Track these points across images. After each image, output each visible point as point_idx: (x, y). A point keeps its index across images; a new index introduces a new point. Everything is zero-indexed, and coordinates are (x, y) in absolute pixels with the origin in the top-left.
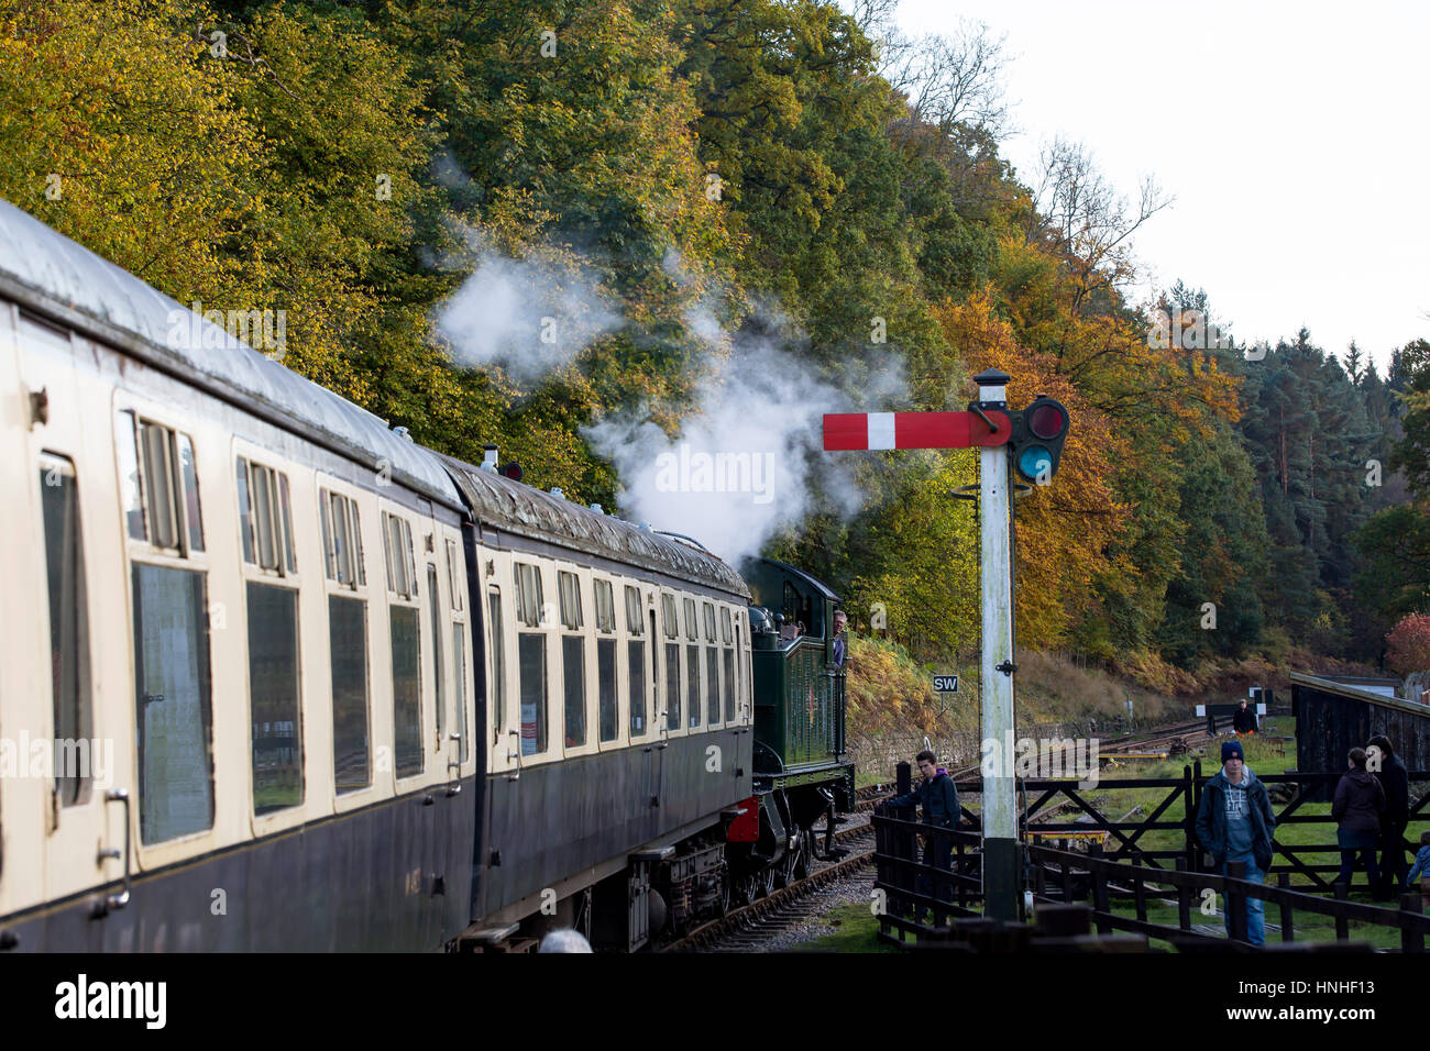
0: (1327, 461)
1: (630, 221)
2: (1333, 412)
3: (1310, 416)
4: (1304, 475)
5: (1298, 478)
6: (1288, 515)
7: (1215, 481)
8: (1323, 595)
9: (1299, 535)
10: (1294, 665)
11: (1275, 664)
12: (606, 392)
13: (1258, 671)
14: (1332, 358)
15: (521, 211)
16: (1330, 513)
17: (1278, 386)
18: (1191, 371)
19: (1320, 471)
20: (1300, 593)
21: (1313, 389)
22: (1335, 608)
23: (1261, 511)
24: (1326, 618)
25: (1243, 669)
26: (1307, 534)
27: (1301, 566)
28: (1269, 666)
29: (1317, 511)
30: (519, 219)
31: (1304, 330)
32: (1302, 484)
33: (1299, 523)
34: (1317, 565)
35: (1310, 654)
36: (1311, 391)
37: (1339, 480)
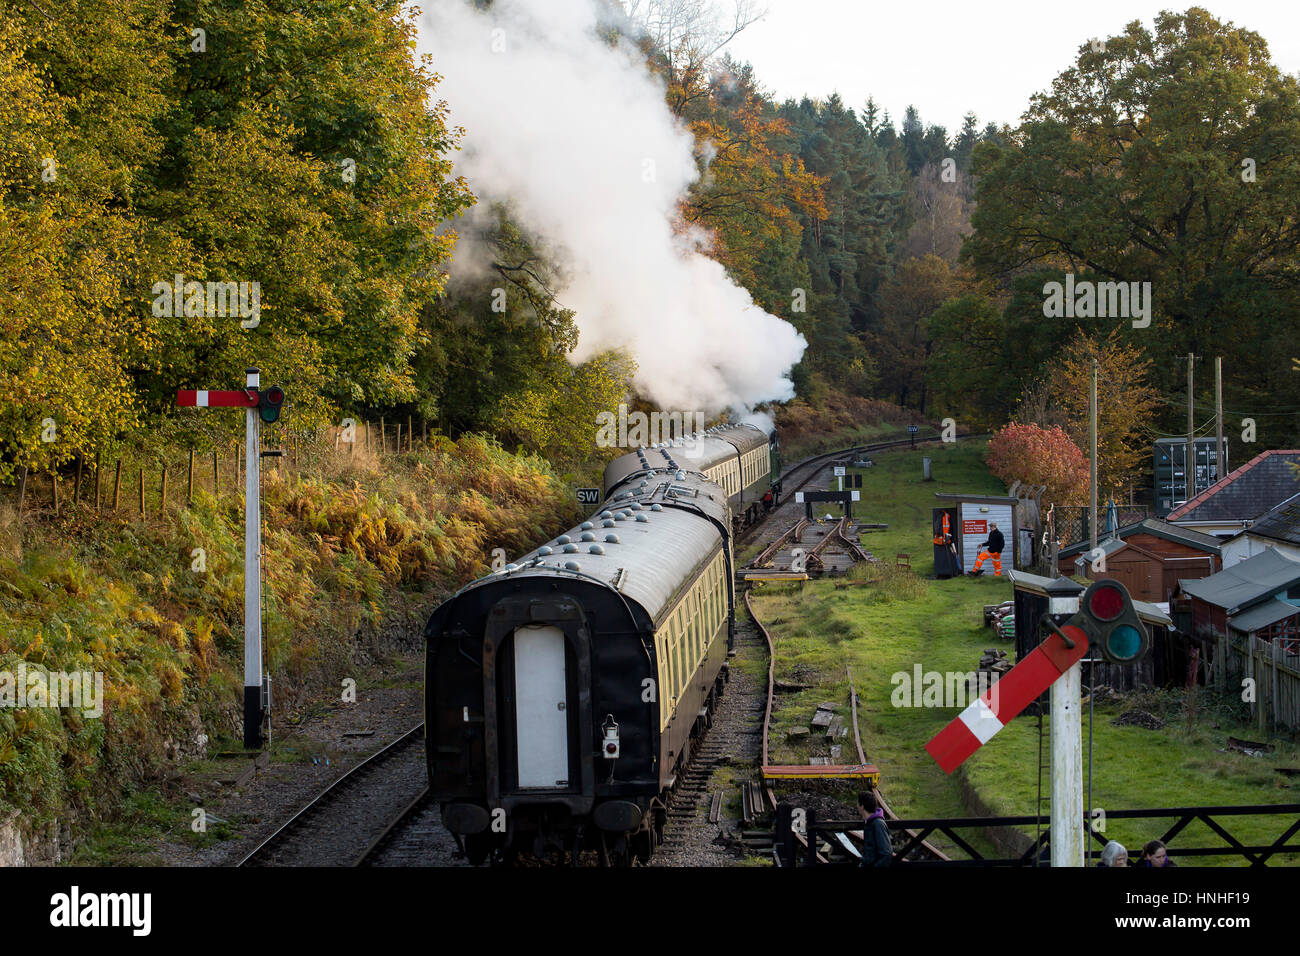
0: (858, 217)
1: (367, 129)
2: (863, 172)
3: (842, 175)
4: (837, 229)
5: (831, 232)
6: (823, 267)
7: (776, 253)
8: (853, 340)
9: (832, 285)
10: (832, 408)
11: (815, 409)
12: (347, 297)
13: (804, 418)
14: (851, 113)
15: (266, 125)
16: (860, 265)
17: (814, 148)
18: (781, 172)
19: (850, 226)
20: (832, 338)
21: (845, 150)
22: (864, 351)
23: (807, 270)
24: (859, 363)
25: (791, 416)
26: (838, 284)
27: (833, 314)
28: (811, 411)
29: (848, 262)
30: (266, 133)
31: (835, 95)
32: (834, 238)
33: (831, 274)
34: (848, 311)
35: (845, 397)
36: (844, 153)
37: (867, 234)
